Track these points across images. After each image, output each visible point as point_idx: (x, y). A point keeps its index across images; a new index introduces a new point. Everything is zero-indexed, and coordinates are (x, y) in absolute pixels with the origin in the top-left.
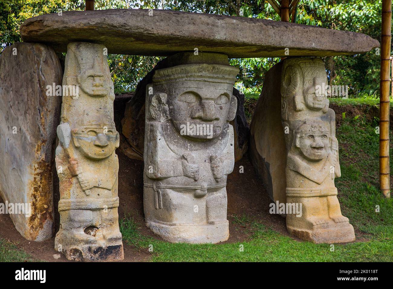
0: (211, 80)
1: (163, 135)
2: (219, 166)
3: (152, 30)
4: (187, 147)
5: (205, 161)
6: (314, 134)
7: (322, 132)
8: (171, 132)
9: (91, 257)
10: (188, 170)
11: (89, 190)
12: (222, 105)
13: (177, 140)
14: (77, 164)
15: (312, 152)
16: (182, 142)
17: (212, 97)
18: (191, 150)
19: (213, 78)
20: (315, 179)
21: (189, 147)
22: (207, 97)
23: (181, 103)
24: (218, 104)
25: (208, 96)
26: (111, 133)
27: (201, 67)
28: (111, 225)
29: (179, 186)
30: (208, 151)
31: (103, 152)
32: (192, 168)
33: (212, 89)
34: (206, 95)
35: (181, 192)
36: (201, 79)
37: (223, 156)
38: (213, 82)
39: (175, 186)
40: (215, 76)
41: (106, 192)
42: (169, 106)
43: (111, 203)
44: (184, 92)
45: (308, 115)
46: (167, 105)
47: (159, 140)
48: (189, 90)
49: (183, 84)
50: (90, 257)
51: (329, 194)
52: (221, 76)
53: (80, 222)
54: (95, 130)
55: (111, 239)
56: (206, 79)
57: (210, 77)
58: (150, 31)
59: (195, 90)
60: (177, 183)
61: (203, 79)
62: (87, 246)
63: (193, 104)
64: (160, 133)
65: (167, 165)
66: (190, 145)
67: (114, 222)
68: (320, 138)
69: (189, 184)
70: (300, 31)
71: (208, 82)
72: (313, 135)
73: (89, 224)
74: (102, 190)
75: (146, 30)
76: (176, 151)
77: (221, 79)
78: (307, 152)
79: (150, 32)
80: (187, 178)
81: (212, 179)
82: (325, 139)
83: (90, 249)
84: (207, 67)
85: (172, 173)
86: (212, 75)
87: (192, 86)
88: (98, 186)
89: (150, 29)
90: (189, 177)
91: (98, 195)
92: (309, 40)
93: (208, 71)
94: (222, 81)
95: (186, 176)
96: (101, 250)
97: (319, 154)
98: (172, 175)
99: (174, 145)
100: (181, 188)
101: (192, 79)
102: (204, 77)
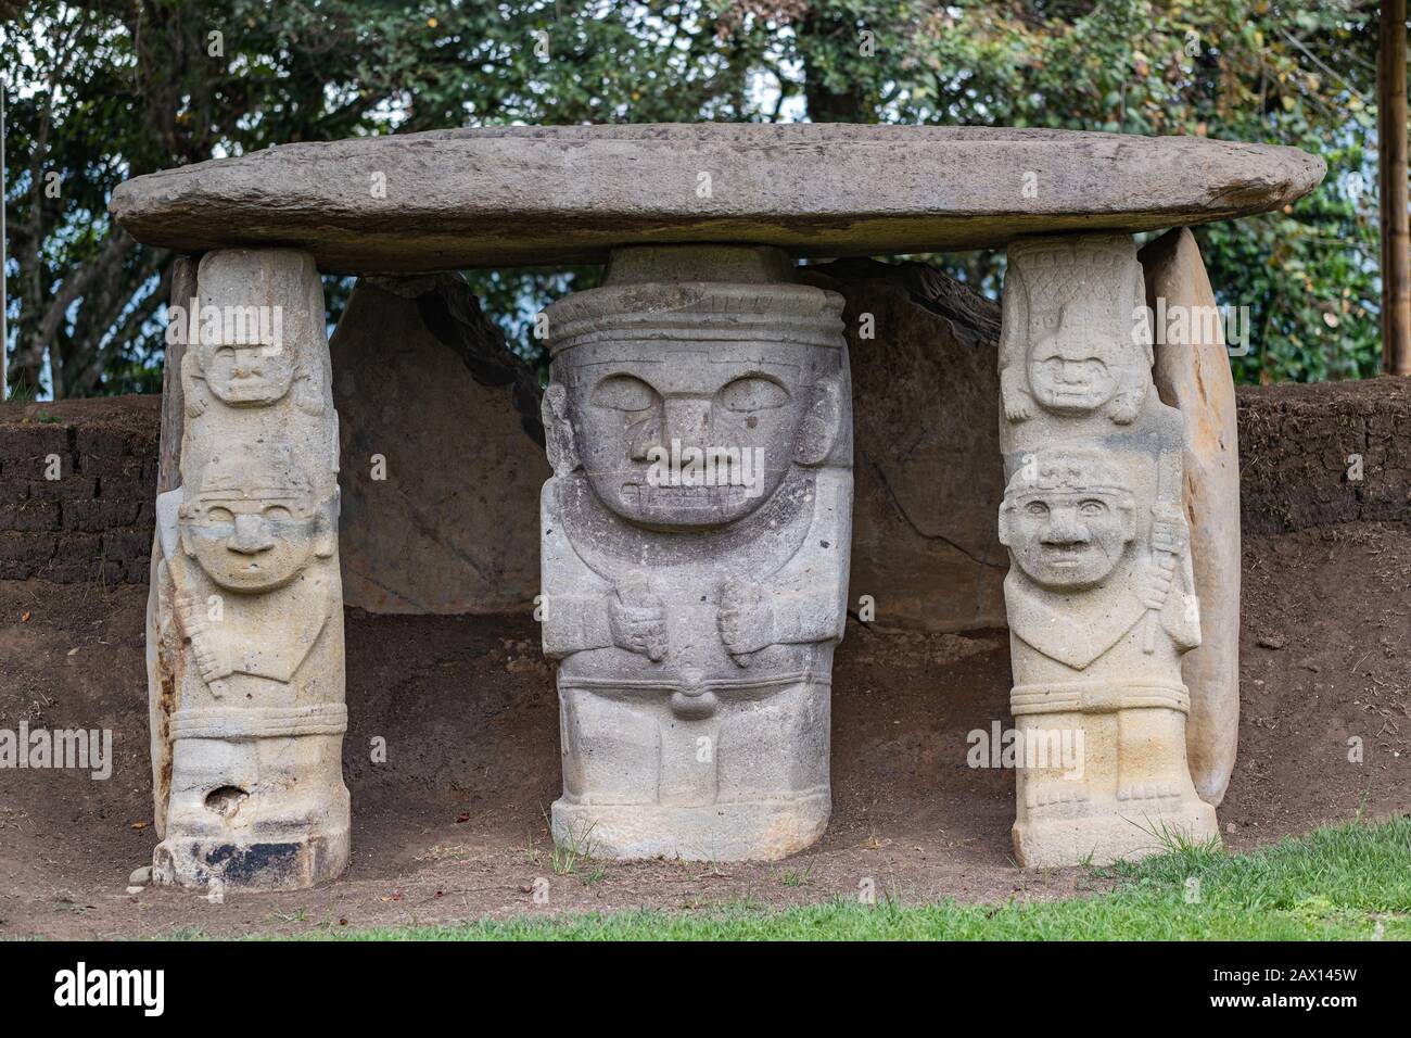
0: (686, 333)
1: (558, 519)
2: (737, 614)
3: (339, 200)
4: (639, 555)
5: (704, 598)
6: (1045, 498)
7: (1079, 490)
8: (587, 506)
9: (200, 873)
10: (622, 628)
11: (220, 683)
12: (758, 414)
13: (604, 533)
14: (190, 605)
15: (1045, 558)
16: (621, 538)
17: (695, 390)
18: (653, 564)
19: (690, 326)
20: (1062, 653)
21: (645, 554)
22: (675, 389)
23: (598, 414)
24: (741, 411)
25: (680, 387)
26: (286, 513)
27: (634, 293)
28: (287, 786)
29: (603, 680)
30: (718, 566)
31: (254, 570)
32: (634, 622)
33: (697, 361)
34: (671, 384)
35: (619, 699)
36: (648, 333)
37: (787, 583)
38: (698, 340)
39: (594, 680)
40: (696, 319)
41: (273, 688)
42: (573, 426)
43: (288, 721)
44: (602, 377)
45: (1047, 432)
46: (567, 422)
47: (548, 533)
48: (614, 370)
49: (595, 352)
50: (195, 871)
51: (1125, 705)
52: (720, 318)
53: (192, 773)
54: (226, 505)
55: (266, 823)
56: (666, 333)
57: (681, 326)
58: (334, 203)
59: (634, 370)
60: (599, 671)
61: (658, 332)
62: (191, 840)
63: (644, 415)
64: (550, 511)
65: (566, 613)
66: (652, 548)
67: (300, 779)
68: (1073, 510)
69: (635, 675)
70: (872, 160)
71: (677, 339)
72: (1042, 499)
73: (218, 782)
74: (260, 682)
75: (325, 202)
76: (601, 568)
77: (727, 326)
78: (1028, 559)
79: (336, 208)
80: (627, 653)
81: (722, 657)
82: (1099, 512)
83: (195, 850)
84: (662, 294)
85: (578, 641)
86: (682, 318)
87: (622, 357)
88: (244, 669)
89: (332, 197)
90: (631, 650)
91: (249, 695)
92: (913, 184)
93: (668, 305)
94: (733, 334)
95: (620, 646)
96: (231, 854)
97: (1069, 564)
98: (581, 645)
99: (594, 548)
100: (613, 687)
101: (619, 333)
102: (657, 325)
